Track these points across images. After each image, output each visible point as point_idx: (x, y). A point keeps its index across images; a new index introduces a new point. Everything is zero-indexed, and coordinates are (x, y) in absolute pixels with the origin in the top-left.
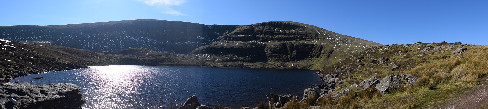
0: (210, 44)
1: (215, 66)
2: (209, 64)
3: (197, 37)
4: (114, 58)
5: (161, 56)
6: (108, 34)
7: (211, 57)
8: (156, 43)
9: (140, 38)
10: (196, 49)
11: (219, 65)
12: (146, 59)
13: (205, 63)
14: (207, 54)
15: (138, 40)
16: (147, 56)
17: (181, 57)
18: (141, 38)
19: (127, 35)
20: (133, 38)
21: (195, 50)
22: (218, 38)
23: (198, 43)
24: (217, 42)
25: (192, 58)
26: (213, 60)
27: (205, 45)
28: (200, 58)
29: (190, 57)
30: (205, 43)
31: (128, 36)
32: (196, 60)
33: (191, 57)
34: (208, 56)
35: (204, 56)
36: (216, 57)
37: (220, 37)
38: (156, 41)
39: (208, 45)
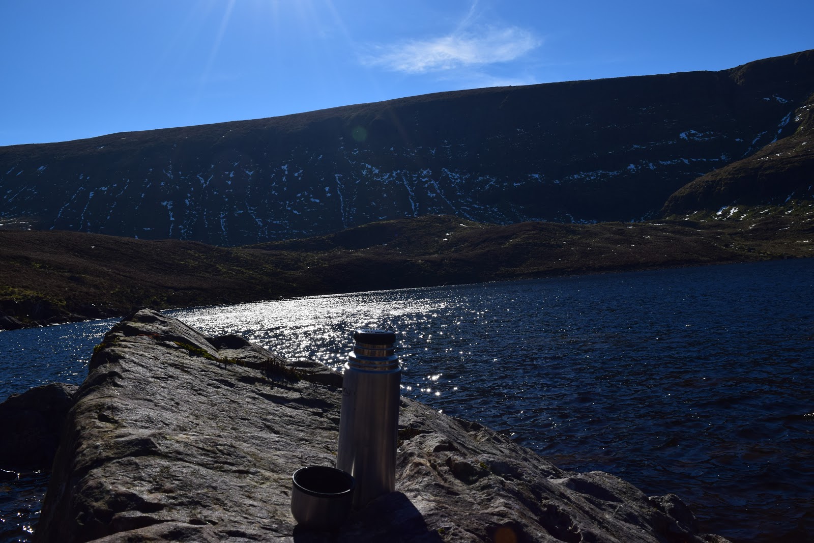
0: (746, 157)
1: (782, 257)
2: (749, 250)
3: (683, 135)
4: (307, 265)
5: (509, 237)
6: (285, 167)
7: (756, 214)
8: (487, 187)
9: (419, 176)
10: (684, 191)
11: (804, 249)
12: (443, 260)
13: (727, 246)
14: (735, 205)
15: (411, 184)
16: (449, 245)
17: (608, 235)
18: (425, 172)
19: (364, 167)
20: (391, 176)
21: (676, 193)
22: (785, 121)
23: (686, 161)
24: (781, 141)
25: (663, 230)
26: (768, 230)
27: (721, 164)
28: (703, 228)
29: (652, 228)
30: (723, 158)
31: (370, 170)
32: (683, 238)
33: (656, 228)
34: (740, 213)
35: (724, 215)
36: (782, 212)
37: (793, 116)
38: (488, 181)
39: (737, 164)
